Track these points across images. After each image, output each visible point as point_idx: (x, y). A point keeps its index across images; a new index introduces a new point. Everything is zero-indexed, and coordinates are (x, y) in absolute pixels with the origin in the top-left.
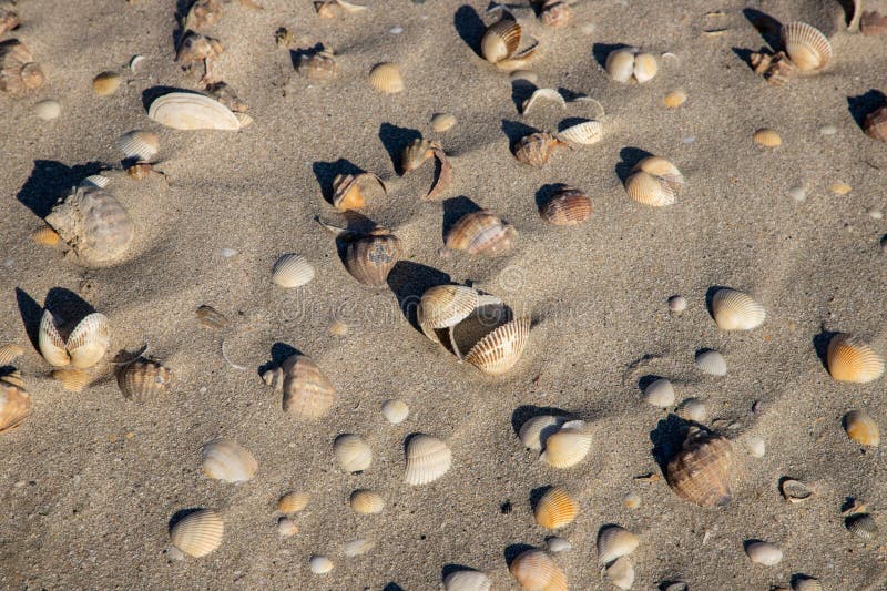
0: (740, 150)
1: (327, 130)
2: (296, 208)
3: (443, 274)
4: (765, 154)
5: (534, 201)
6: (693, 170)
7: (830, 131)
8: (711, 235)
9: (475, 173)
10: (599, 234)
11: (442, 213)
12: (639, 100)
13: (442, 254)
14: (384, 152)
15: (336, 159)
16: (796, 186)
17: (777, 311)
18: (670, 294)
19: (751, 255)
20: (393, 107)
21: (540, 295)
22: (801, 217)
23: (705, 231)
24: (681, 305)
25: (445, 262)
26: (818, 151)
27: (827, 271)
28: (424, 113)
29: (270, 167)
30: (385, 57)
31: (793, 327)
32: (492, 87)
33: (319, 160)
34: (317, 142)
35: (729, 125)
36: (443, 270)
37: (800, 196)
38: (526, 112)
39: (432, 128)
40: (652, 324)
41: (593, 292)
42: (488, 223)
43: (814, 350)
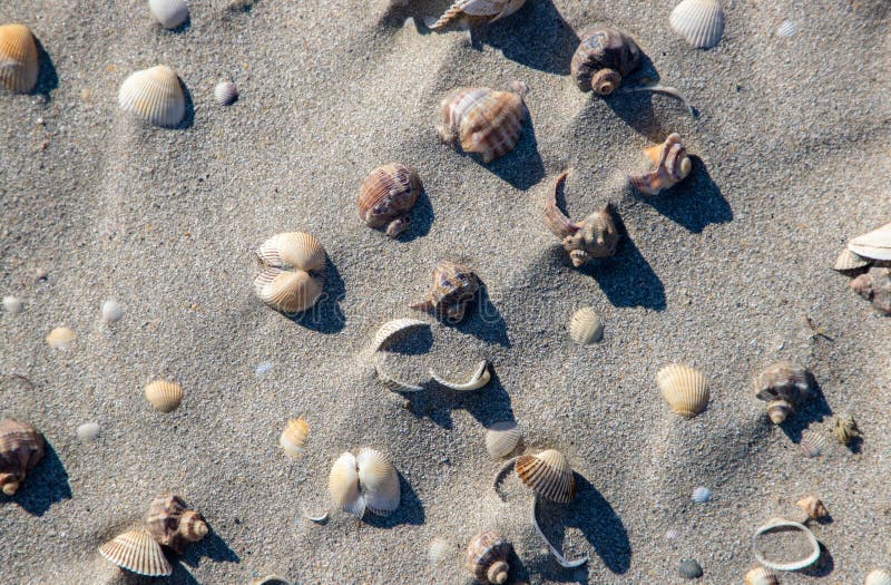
0: (196, 364)
1: (734, 279)
2: (730, 132)
3: (515, 59)
4: (163, 364)
5: (433, 202)
6: (248, 312)
7: (87, 428)
8: (205, 214)
9: (517, 230)
10: (341, 168)
11: (540, 148)
12: (340, 418)
13: (523, 84)
14: (646, 254)
15: (706, 231)
16: (115, 321)
17: (107, 112)
18: (238, 106)
19: (153, 192)
20: (660, 343)
21: (391, 59)
22: (103, 276)
23: (215, 218)
24: (221, 90)
25: (516, 74)
26: (97, 391)
27: (59, 194)
28: (617, 340)
29: (786, 199)
30: (696, 426)
31: (84, 93)
32: (541, 410)
33: (728, 226)
34: (739, 257)
35: (218, 411)
36: (516, 64)
37: (108, 307)
38: (482, 364)
39: (597, 312)
40: (251, 59)
41: (329, 84)
42: (472, 116)
43: (55, 64)
